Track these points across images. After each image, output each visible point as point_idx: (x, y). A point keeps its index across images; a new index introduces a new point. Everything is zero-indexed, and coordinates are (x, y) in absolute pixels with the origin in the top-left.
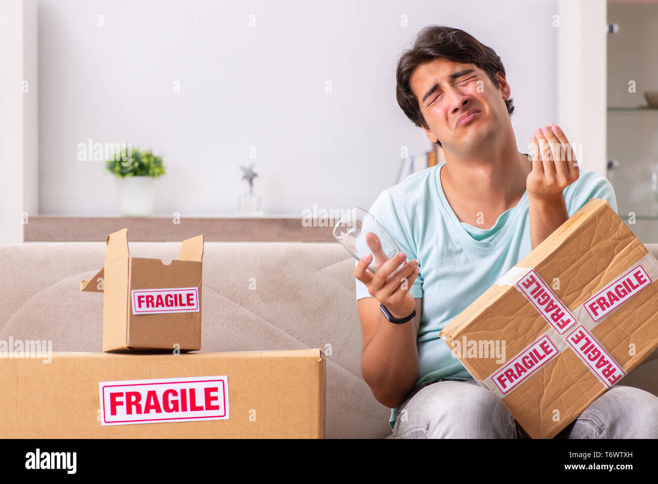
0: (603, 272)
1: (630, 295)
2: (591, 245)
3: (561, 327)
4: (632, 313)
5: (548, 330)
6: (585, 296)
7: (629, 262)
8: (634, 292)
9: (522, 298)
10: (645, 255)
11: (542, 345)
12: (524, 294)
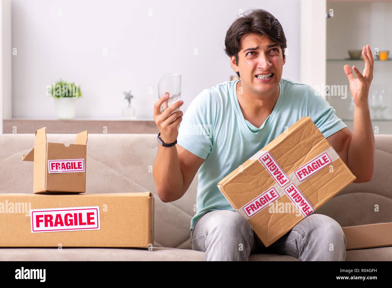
0: (306, 155)
1: (319, 168)
2: (300, 140)
3: (282, 183)
4: (320, 178)
5: (274, 184)
6: (295, 167)
7: (320, 151)
8: (322, 167)
9: (262, 167)
10: (329, 147)
11: (271, 193)
12: (262, 165)
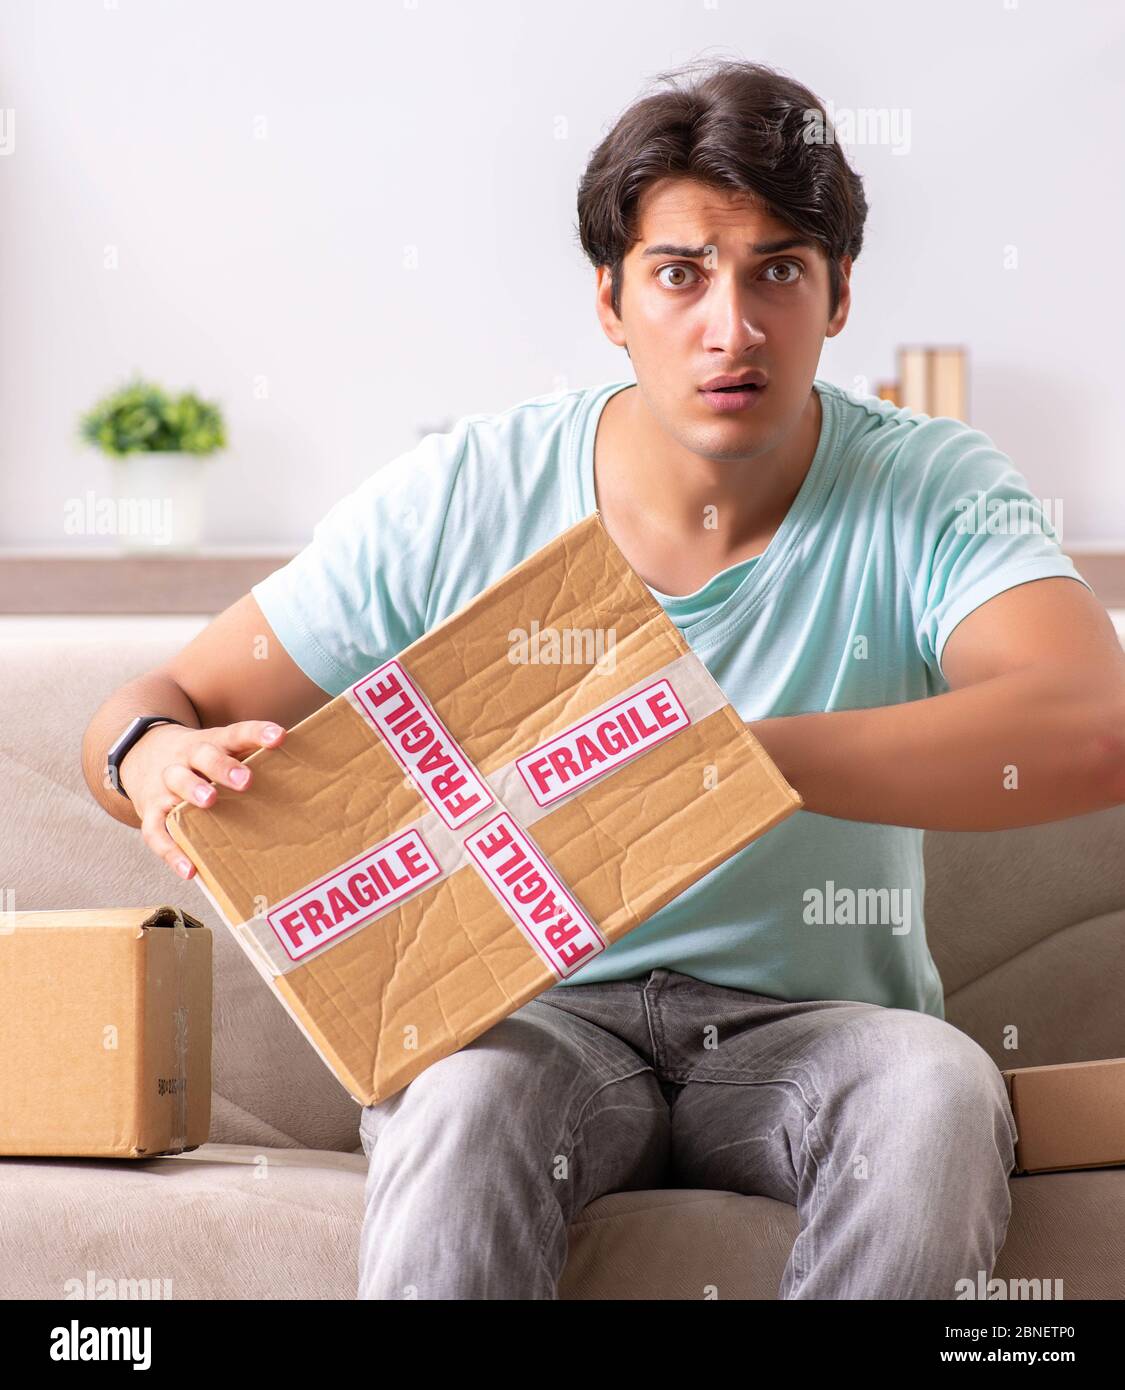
0: (573, 688)
1: (633, 749)
2: (549, 617)
3: (456, 812)
4: (634, 794)
5: (420, 816)
6: (520, 742)
7: (639, 669)
8: (643, 743)
9: (364, 731)
10: (681, 655)
11: (402, 853)
12: (368, 720)
